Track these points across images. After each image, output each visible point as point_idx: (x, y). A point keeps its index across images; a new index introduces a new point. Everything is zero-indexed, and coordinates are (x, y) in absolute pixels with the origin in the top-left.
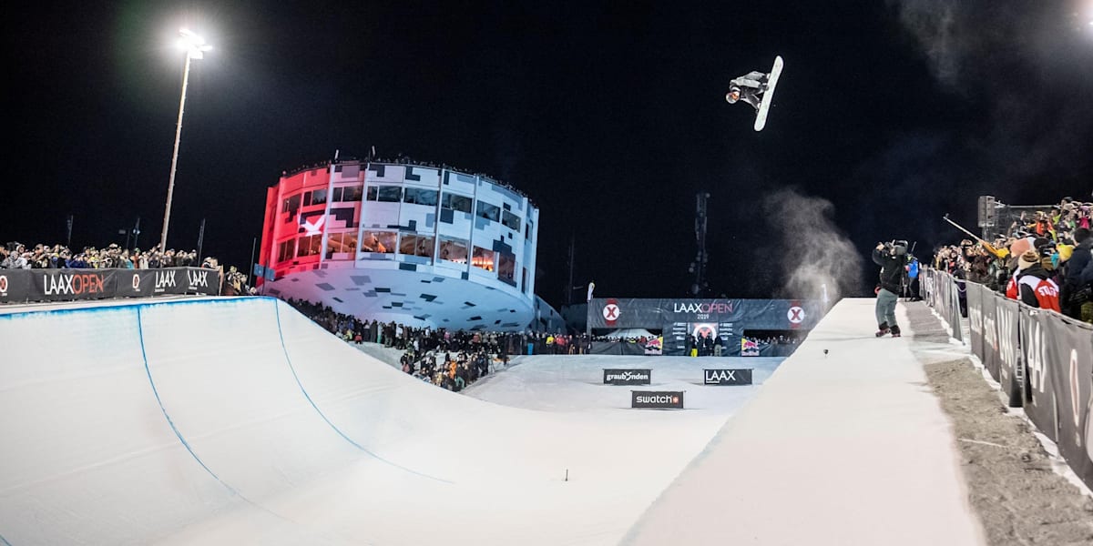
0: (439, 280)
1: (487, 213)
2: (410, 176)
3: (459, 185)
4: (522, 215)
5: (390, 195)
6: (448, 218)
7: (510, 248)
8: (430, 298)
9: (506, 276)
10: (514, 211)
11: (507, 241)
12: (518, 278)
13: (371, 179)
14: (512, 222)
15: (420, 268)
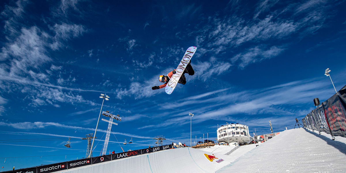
0: (237, 137)
1: (241, 128)
2: (231, 126)
3: (237, 125)
4: (246, 127)
5: (229, 128)
6: (236, 129)
7: (245, 132)
8: (237, 139)
9: (245, 135)
10: (245, 127)
11: (245, 131)
12: (247, 135)
13: (226, 127)
14: (245, 128)
15: (234, 136)
